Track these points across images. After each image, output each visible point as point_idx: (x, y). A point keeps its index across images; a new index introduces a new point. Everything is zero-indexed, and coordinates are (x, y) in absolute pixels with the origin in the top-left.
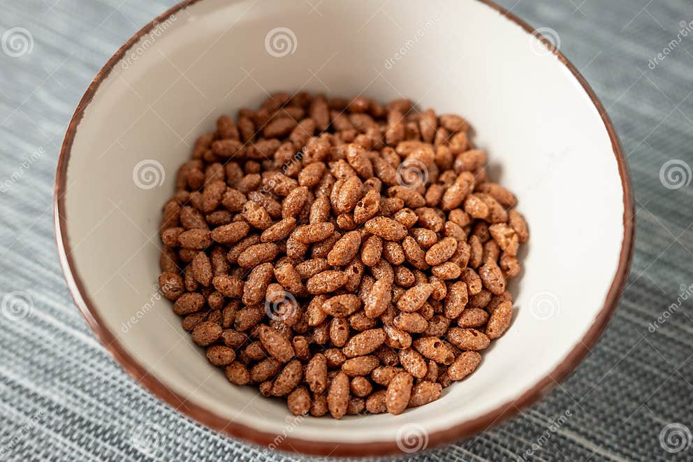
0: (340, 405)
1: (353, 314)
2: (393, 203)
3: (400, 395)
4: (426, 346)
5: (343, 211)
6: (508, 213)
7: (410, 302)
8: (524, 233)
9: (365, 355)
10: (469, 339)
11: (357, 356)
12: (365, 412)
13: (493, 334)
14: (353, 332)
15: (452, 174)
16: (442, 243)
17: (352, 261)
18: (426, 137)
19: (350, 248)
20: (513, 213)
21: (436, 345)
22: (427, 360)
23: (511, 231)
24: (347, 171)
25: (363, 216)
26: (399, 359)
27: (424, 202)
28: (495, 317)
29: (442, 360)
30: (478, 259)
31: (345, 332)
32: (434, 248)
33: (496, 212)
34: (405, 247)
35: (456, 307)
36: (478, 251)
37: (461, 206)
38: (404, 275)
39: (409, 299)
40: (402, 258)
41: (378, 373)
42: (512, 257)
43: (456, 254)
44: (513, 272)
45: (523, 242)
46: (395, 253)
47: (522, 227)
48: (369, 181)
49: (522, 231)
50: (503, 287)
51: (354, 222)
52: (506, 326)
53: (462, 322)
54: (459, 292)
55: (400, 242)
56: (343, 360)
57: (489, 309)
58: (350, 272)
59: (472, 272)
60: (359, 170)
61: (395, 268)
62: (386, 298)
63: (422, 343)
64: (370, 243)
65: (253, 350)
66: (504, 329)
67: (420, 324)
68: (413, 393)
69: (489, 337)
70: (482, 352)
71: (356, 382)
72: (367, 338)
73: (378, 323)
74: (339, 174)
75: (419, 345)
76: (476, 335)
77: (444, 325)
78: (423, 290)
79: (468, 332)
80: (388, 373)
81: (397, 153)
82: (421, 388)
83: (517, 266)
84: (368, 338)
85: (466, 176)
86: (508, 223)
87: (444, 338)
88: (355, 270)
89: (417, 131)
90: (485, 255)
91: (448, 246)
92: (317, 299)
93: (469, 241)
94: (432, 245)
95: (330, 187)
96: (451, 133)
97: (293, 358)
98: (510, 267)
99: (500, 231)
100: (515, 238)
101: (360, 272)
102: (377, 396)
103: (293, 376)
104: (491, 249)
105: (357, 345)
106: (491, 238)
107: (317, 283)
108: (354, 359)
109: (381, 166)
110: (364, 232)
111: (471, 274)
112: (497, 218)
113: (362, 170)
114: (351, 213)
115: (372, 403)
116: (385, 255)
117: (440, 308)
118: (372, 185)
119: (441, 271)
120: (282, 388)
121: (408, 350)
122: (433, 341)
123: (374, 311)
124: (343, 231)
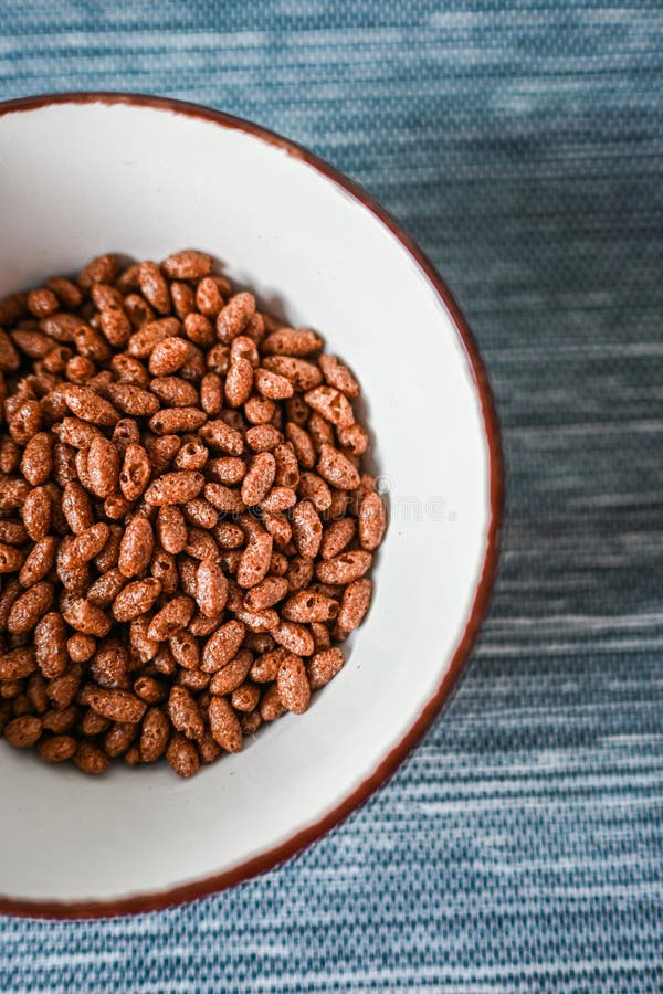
0: (232, 739)
1: (190, 622)
2: (166, 448)
3: (297, 693)
4: (299, 610)
5: (107, 495)
6: (320, 367)
7: (253, 574)
8: (351, 387)
9: (230, 661)
10: (345, 571)
11: (222, 668)
12: (265, 724)
13: (371, 546)
14: (202, 642)
15: (221, 350)
16: (255, 471)
17: (153, 558)
18: (161, 308)
19: (142, 546)
20: (325, 361)
21: (310, 604)
22: (307, 626)
23: (334, 393)
24: (82, 433)
25: (137, 491)
26: (273, 639)
27: (204, 416)
28: (364, 524)
29: (325, 615)
30: (309, 457)
31: (193, 648)
32: (247, 482)
33: (302, 376)
34: (211, 500)
35: (311, 542)
36: (304, 444)
37: (254, 392)
38: (228, 536)
39: (249, 571)
40: (214, 517)
41: (256, 672)
42: (350, 428)
43: (279, 470)
44: (361, 448)
45: (356, 401)
46: (203, 515)
47: (345, 380)
48: (118, 430)
49: (348, 386)
50: (358, 477)
51: (128, 501)
52: (382, 528)
53: (327, 554)
54: (306, 520)
55: (201, 496)
56: (207, 680)
57: (352, 514)
58: (158, 572)
59: (310, 478)
60: (96, 421)
61: (212, 533)
62: (220, 586)
63: (292, 611)
64: (165, 522)
65: (91, 727)
66: (381, 534)
67: (278, 588)
68: (309, 676)
69: (368, 551)
70: (369, 575)
71: (237, 702)
72: (223, 643)
73: (227, 616)
74: (74, 441)
75: (289, 614)
76: (351, 562)
77: (307, 568)
78: (260, 546)
79: (340, 564)
80: (269, 667)
81: (133, 357)
82: (317, 666)
83: (362, 437)
84: (225, 641)
85: (240, 346)
86: (325, 383)
87: (315, 582)
88: (165, 566)
89: (142, 305)
90: (315, 444)
91: (264, 467)
92: (136, 628)
93: (286, 437)
94: (243, 478)
95: (72, 463)
96: (191, 285)
97: (147, 711)
98: (353, 443)
99: (319, 400)
100: (343, 402)
101: (171, 564)
102: (270, 700)
103: (158, 732)
104: (318, 430)
105: (213, 655)
106: (312, 411)
107: (125, 609)
108: (220, 673)
109: (124, 397)
110: (147, 506)
111: (310, 482)
112: (308, 383)
113: (101, 419)
114: (118, 492)
115: (267, 711)
116: (190, 524)
117: (293, 550)
118: (125, 435)
119: (271, 504)
120: (154, 752)
121: (279, 627)
122: (304, 602)
123: (214, 610)
124: (122, 522)
